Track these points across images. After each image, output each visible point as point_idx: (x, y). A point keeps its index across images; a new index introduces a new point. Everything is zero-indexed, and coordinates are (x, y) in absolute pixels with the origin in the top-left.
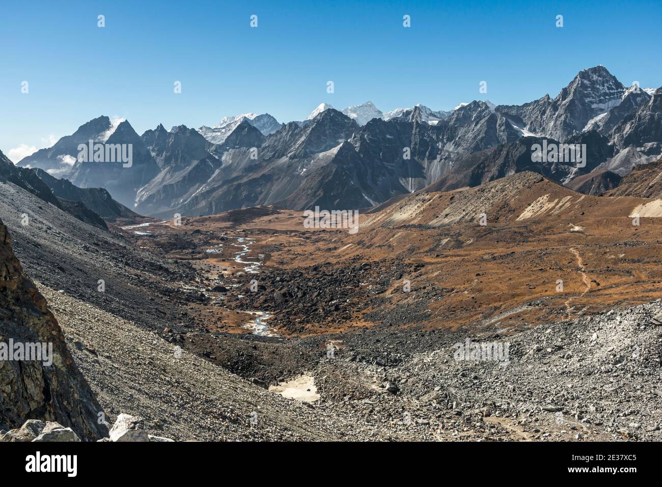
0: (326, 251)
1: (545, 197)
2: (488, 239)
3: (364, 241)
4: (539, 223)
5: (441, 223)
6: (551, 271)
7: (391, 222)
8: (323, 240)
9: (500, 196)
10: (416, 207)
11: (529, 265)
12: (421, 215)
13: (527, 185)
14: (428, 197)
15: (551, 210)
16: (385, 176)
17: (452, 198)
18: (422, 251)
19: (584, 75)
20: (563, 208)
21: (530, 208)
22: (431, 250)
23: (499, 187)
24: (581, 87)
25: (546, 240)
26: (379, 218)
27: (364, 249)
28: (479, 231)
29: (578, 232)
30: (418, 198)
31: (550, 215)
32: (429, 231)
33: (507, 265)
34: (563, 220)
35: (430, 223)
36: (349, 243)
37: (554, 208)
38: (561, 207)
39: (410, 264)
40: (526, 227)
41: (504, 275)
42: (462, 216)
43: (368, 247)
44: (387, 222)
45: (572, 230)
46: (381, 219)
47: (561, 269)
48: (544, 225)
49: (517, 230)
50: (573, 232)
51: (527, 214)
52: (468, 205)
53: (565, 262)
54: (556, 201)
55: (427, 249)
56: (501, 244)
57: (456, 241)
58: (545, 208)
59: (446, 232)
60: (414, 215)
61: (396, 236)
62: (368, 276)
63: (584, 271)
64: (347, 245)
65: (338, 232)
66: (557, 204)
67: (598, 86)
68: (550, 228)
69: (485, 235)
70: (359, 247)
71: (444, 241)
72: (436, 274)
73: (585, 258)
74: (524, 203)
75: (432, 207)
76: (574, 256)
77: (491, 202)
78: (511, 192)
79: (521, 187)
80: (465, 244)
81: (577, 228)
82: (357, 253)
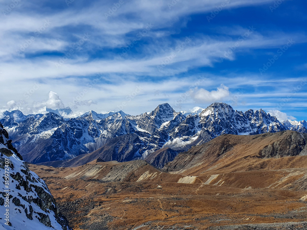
0: (55, 190)
1: (148, 172)
2: (127, 189)
3: (73, 186)
4: (146, 184)
5: (107, 179)
6: (151, 209)
7: (84, 177)
8: (53, 182)
9: (131, 170)
10: (96, 171)
11: (144, 206)
12: (98, 175)
13: (141, 166)
14: (101, 166)
15: (150, 177)
16: (76, 144)
17: (111, 168)
18: (100, 194)
19: (161, 106)
20: (154, 177)
21: (142, 176)
22: (104, 193)
23: (130, 166)
24: (159, 111)
25: (148, 191)
26: (79, 174)
27: (74, 190)
28: (123, 186)
29: (160, 188)
30: (96, 166)
31: (149, 180)
32: (103, 184)
33: (136, 206)
34: (154, 183)
35: (102, 179)
36: (66, 186)
37: (151, 176)
38: (154, 176)
39: (96, 201)
40: (141, 185)
41: (135, 211)
42: (116, 177)
43: (76, 190)
44: (83, 177)
45: (157, 187)
46: (80, 174)
47: (155, 209)
48: (148, 185)
49: (138, 186)
50: (158, 188)
51: (141, 179)
52: (118, 172)
53: (156, 206)
54: (152, 174)
55: (102, 193)
56: (132, 192)
57: (114, 190)
58: (148, 176)
59: (110, 185)
60: (95, 175)
61: (88, 185)
62: (79, 207)
63: (163, 210)
64: (65, 187)
65: (59, 178)
66: (152, 175)
67: (166, 111)
68: (149, 186)
69: (126, 188)
70: (71, 189)
71: (109, 190)
72: (109, 208)
73: (163, 204)
74: (140, 174)
75: (103, 171)
76: (159, 203)
77: (127, 172)
78: (135, 168)
79: (139, 167)
80: (117, 191)
81: (159, 187)
82: (71, 192)
